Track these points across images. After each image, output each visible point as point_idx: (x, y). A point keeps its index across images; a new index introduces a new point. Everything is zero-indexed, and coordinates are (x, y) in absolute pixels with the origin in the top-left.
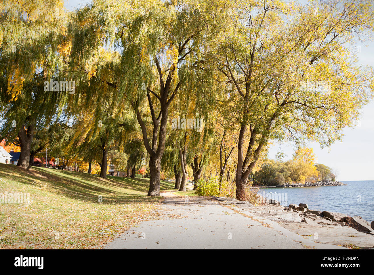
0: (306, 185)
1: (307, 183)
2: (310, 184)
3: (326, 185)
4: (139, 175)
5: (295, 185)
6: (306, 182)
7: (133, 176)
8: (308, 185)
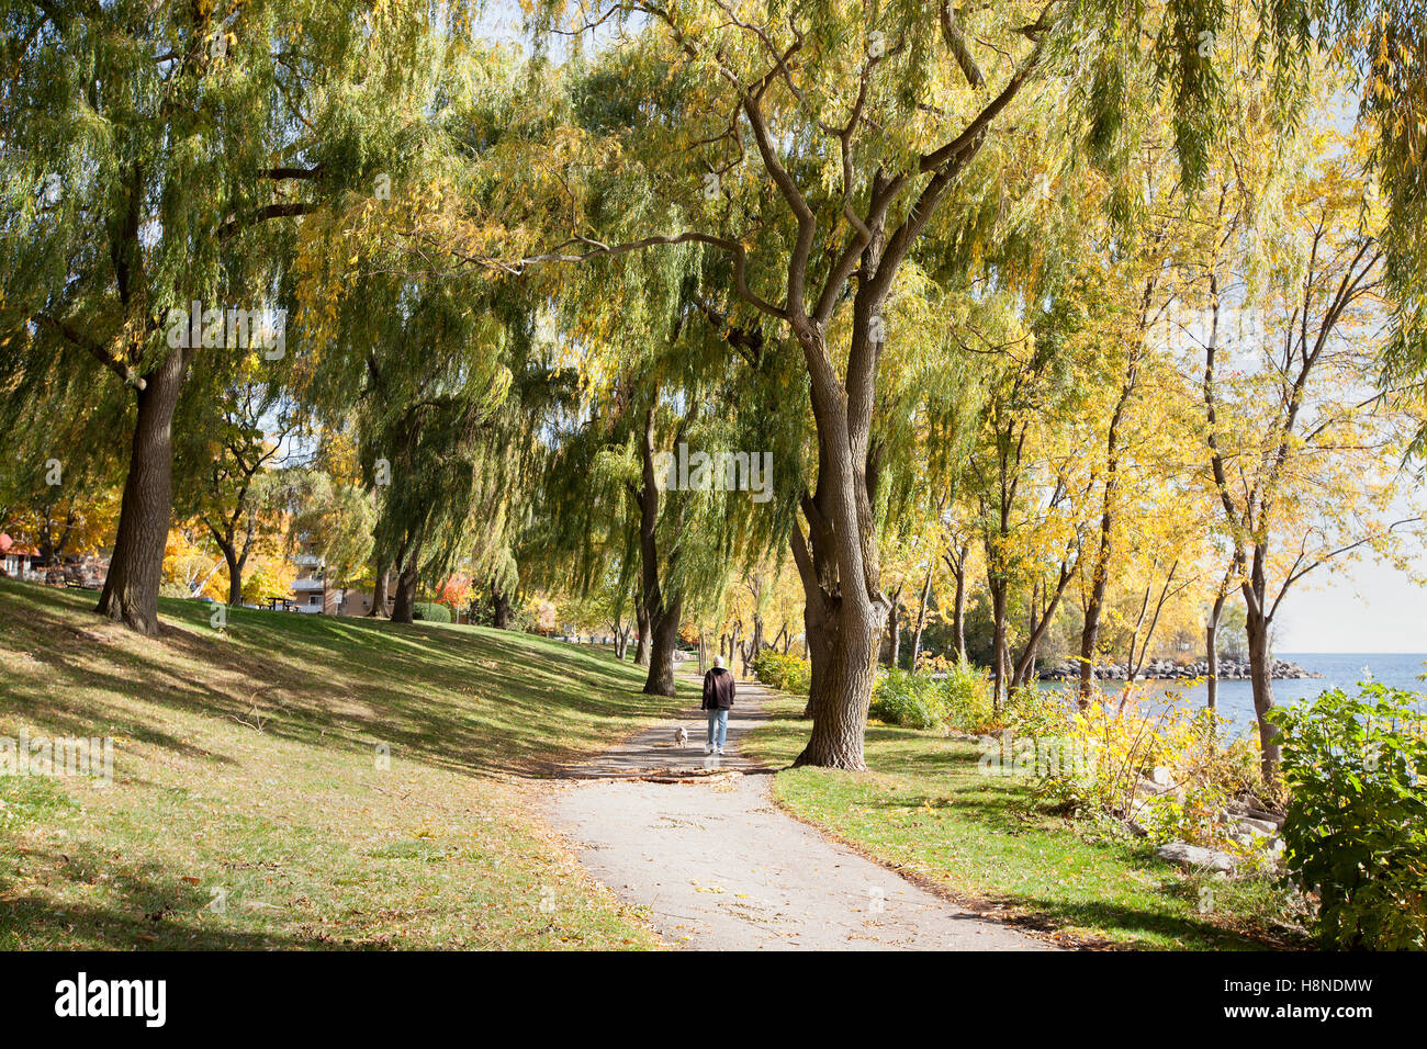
0: (1155, 672)
1: (1160, 666)
2: (1171, 669)
3: (1237, 673)
4: (436, 607)
5: (1110, 674)
6: (1154, 662)
7: (403, 614)
8: (1163, 672)
